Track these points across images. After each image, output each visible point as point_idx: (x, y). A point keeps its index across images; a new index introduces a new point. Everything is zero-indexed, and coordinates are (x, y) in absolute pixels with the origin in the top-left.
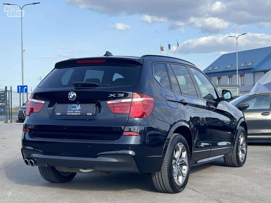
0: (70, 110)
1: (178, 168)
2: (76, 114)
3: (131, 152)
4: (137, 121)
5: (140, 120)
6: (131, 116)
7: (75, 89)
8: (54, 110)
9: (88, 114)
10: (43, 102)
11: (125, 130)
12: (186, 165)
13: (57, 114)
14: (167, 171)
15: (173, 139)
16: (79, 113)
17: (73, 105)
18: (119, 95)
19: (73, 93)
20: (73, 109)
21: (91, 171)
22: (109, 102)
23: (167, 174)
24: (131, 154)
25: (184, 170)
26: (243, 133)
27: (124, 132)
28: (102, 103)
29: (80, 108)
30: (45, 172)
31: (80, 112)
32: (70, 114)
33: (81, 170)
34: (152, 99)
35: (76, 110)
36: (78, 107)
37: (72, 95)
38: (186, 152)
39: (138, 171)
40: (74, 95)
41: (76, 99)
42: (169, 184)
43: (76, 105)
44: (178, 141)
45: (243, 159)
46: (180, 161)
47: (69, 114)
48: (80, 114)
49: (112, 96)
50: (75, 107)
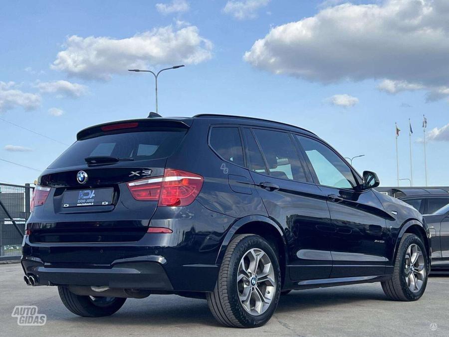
0: (81, 199)
1: (253, 289)
2: (88, 204)
3: (161, 259)
4: (174, 212)
5: (179, 209)
6: (161, 203)
7: (89, 166)
8: (61, 199)
9: (103, 203)
10: (48, 189)
11: (150, 226)
12: (273, 286)
13: (65, 206)
14: (226, 291)
15: (240, 241)
16: (91, 203)
17: (86, 191)
18: (144, 173)
19: (82, 173)
20: (85, 197)
21: (107, 289)
22: (131, 184)
23: (226, 295)
24: (160, 261)
25: (269, 293)
26: (416, 245)
27: (150, 229)
28: (121, 185)
29: (94, 195)
30: (67, 297)
31: (93, 200)
32: (81, 205)
33: (93, 289)
34: (200, 178)
35: (88, 198)
36: (92, 194)
37: (82, 176)
38: (270, 264)
39: (173, 289)
40: (84, 176)
41: (87, 182)
42: (231, 311)
43: (89, 191)
44: (249, 245)
45: (419, 288)
46: (258, 278)
47: (79, 205)
48: (93, 204)
49: (135, 175)
50: (88, 194)
